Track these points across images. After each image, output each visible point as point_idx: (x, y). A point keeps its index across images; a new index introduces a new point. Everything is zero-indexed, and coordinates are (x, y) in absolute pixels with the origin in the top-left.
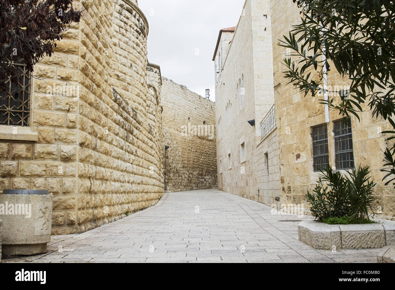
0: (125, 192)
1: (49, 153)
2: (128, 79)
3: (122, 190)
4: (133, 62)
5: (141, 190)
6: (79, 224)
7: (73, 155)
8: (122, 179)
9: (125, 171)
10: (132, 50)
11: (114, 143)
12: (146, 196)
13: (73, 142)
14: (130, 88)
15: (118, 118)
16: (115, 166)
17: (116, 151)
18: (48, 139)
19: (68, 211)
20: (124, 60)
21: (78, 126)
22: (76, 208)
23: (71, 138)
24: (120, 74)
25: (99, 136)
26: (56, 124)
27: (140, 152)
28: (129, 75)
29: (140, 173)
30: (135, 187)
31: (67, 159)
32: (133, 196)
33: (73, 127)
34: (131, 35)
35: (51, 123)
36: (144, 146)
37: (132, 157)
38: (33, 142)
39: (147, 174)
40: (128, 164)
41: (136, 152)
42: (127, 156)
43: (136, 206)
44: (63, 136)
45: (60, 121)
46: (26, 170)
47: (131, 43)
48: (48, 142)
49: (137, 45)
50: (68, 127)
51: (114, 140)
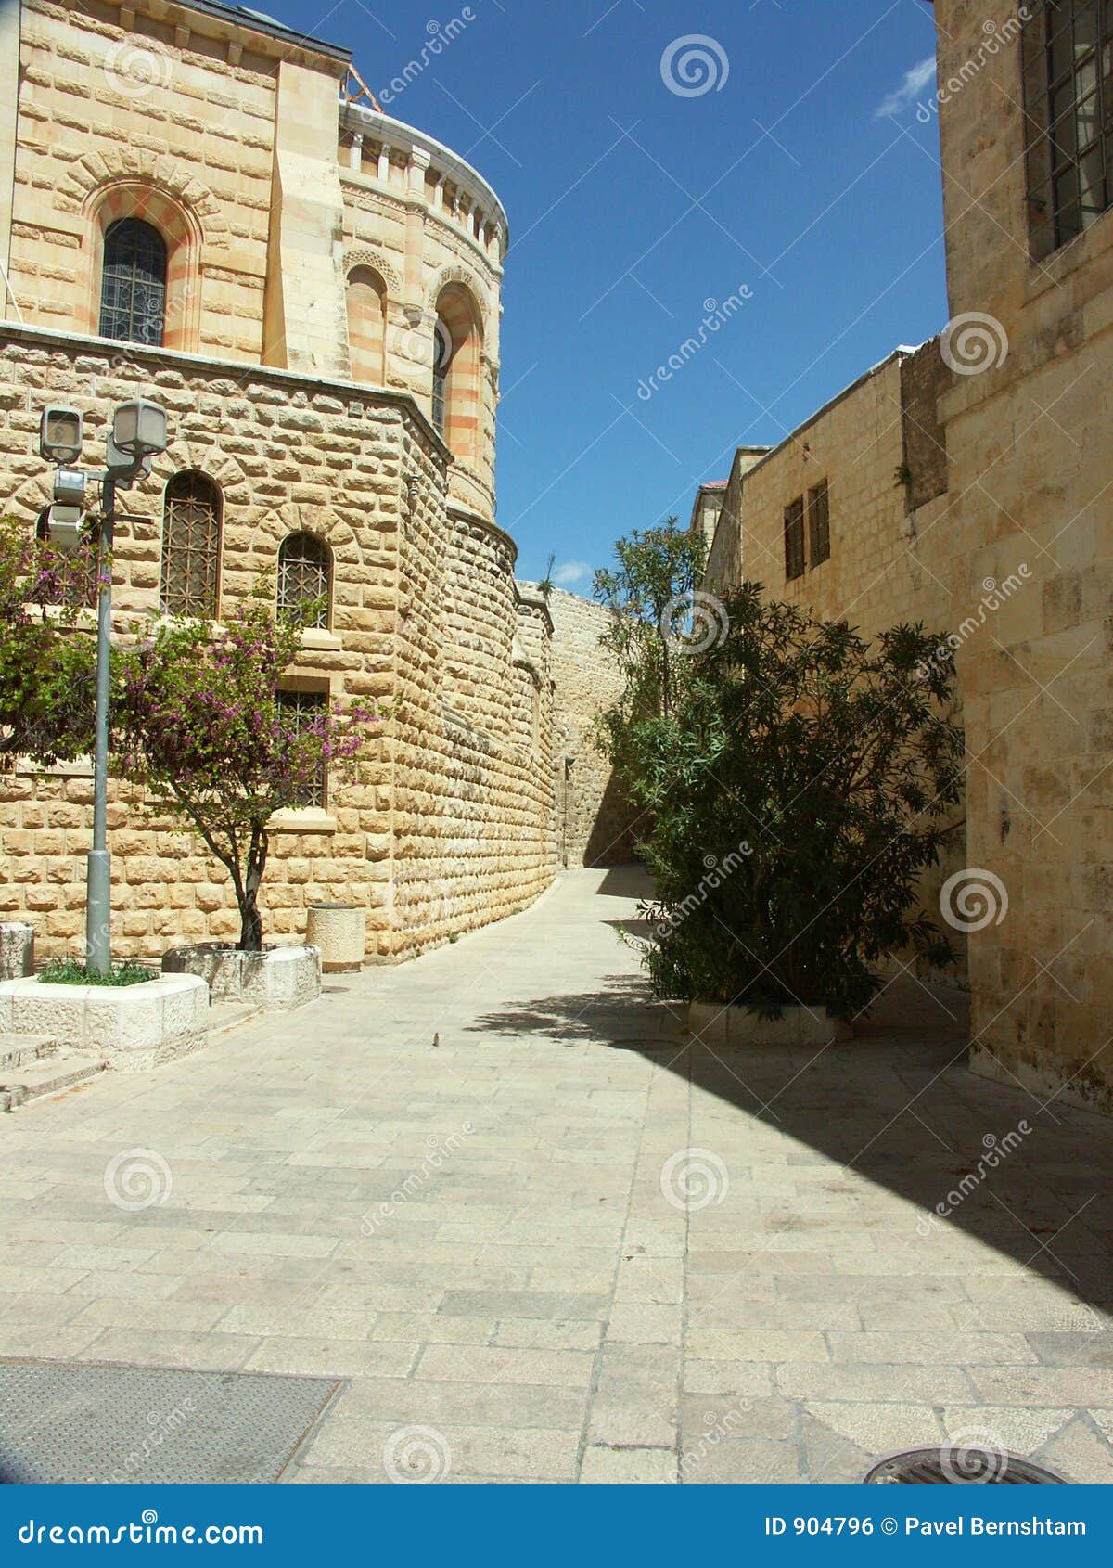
0: (464, 894)
1: (352, 849)
2: (472, 670)
3: (459, 889)
4: (484, 635)
5: (497, 883)
6: (395, 952)
7: (386, 851)
8: (459, 871)
9: (467, 855)
10: (481, 613)
11: (447, 811)
12: (507, 894)
13: (385, 831)
14: (476, 689)
15: (455, 764)
16: (446, 851)
17: (448, 823)
18: (351, 827)
19: (380, 933)
20: (466, 636)
21: (393, 804)
22: (391, 928)
23: (384, 824)
24: (457, 666)
25: (421, 809)
26: (360, 803)
27: (494, 811)
28: (476, 662)
29: (494, 852)
30: (483, 881)
31: (376, 857)
32: (480, 898)
33: (386, 808)
34: (479, 583)
35: (355, 803)
36: (504, 796)
37: (479, 825)
38: (330, 833)
39: (510, 849)
40: (471, 841)
41: (486, 814)
42: (469, 826)
43: (485, 914)
44: (372, 822)
45: (366, 799)
46: (321, 872)
47: (480, 599)
48: (351, 832)
49: (491, 599)
50: (378, 809)
51: (447, 807)
